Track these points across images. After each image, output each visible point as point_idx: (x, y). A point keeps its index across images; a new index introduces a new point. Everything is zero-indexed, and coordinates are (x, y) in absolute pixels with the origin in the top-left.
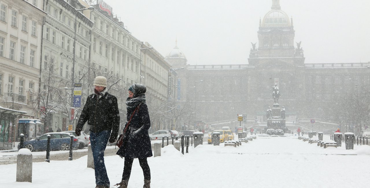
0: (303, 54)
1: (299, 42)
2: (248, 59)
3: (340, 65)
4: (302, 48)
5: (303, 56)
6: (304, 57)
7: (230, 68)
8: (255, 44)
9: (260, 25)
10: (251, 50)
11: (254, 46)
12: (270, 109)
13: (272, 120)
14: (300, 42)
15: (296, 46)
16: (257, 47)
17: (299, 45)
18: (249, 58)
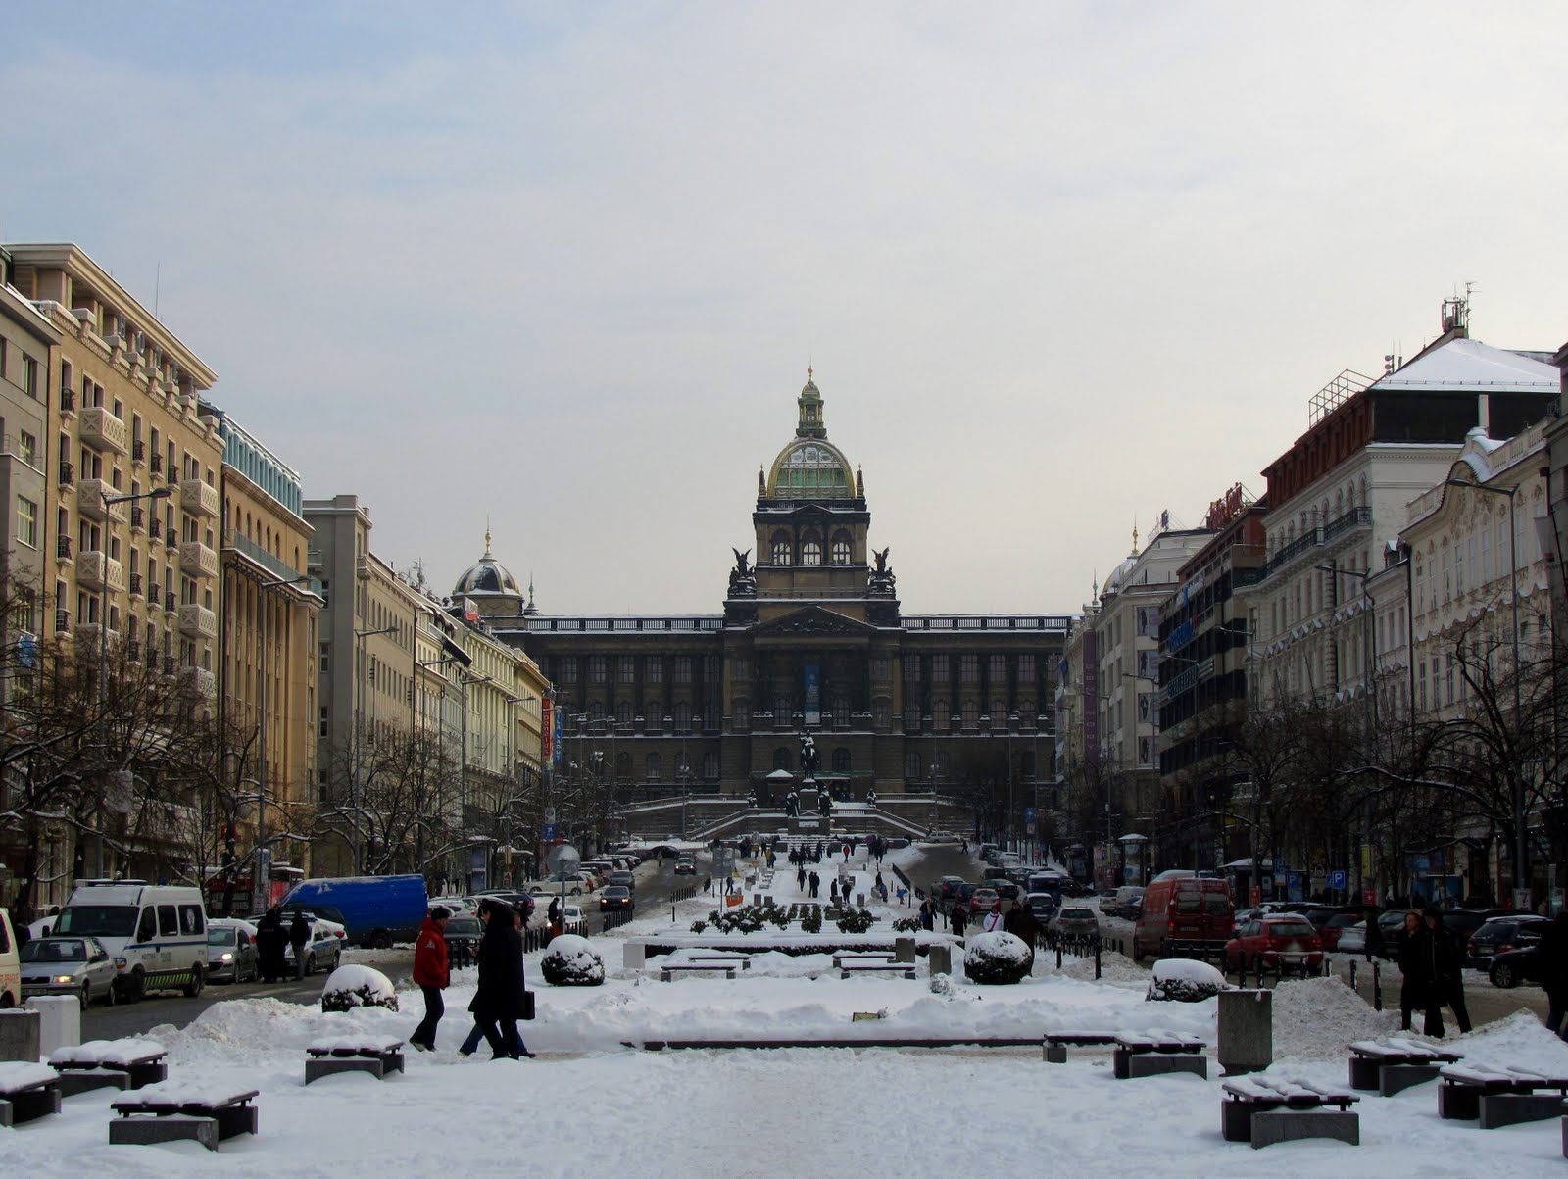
0: (893, 590)
1: (881, 551)
2: (724, 603)
3: (1005, 623)
4: (890, 569)
5: (893, 596)
6: (897, 598)
7: (666, 630)
8: (747, 553)
9: (760, 491)
10: (734, 573)
11: (742, 559)
12: (794, 794)
13: (801, 818)
14: (886, 550)
15: (872, 564)
16: (752, 561)
17: (881, 559)
18: (726, 599)
